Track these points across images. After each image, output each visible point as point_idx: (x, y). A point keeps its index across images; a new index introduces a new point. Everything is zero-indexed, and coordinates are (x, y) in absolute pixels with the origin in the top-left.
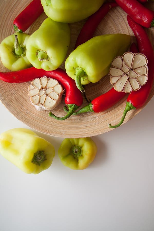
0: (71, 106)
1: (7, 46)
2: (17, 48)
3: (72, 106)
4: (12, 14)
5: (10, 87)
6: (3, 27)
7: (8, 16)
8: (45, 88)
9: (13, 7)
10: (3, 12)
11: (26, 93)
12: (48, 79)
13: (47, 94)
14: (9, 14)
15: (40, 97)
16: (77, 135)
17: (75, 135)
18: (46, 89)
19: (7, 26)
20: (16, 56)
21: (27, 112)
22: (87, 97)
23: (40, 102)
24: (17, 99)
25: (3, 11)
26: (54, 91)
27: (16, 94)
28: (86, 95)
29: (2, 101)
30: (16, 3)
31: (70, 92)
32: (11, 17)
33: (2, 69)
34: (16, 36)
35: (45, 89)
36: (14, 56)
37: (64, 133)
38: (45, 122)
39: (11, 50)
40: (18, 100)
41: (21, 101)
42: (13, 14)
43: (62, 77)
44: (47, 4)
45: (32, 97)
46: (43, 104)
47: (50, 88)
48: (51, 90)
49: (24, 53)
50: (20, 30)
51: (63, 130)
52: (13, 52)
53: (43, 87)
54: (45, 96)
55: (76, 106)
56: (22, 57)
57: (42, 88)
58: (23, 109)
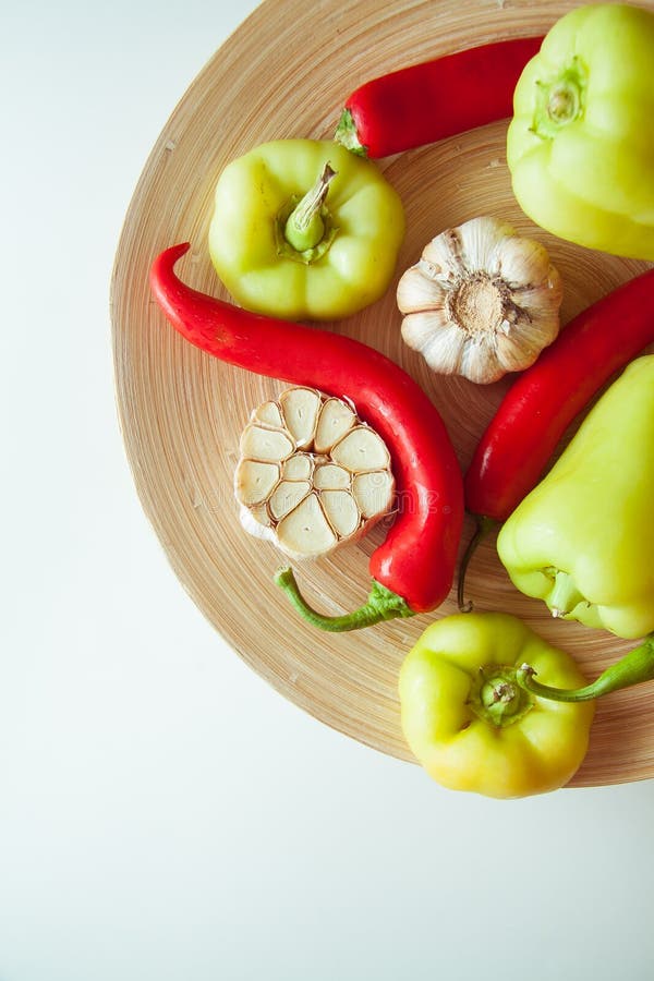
0: (385, 595)
1: (266, 179)
2: (304, 221)
3: (390, 597)
4: (365, 50)
5: (186, 359)
6: (299, 84)
7: (343, 47)
8: (322, 454)
9: (387, 21)
10: (332, 20)
11: (238, 422)
12: (357, 424)
13: (320, 486)
14: (351, 42)
15: (283, 480)
16: (341, 718)
17: (333, 709)
18: (325, 464)
19: (316, 86)
20: (282, 244)
21: (199, 500)
22: (467, 578)
23: (268, 504)
24: (186, 423)
25: (339, 16)
26: (353, 490)
27: (194, 401)
28: (468, 570)
29: (120, 397)
30: (410, 10)
31: (412, 540)
32: (355, 60)
33: (193, 261)
34: (329, 172)
35: (323, 460)
36: (274, 237)
37: (294, 678)
38: (245, 587)
39: (274, 207)
40: (188, 431)
41: (199, 442)
42: (370, 51)
43: (419, 457)
44: (534, 122)
45: (253, 460)
46: (276, 523)
47: (346, 469)
48: (343, 479)
49: (322, 250)
50: (360, 146)
51: (297, 662)
52: (279, 224)
53: (318, 447)
54: (307, 487)
55: (405, 607)
56: (303, 263)
57: (311, 449)
58: (187, 480)
